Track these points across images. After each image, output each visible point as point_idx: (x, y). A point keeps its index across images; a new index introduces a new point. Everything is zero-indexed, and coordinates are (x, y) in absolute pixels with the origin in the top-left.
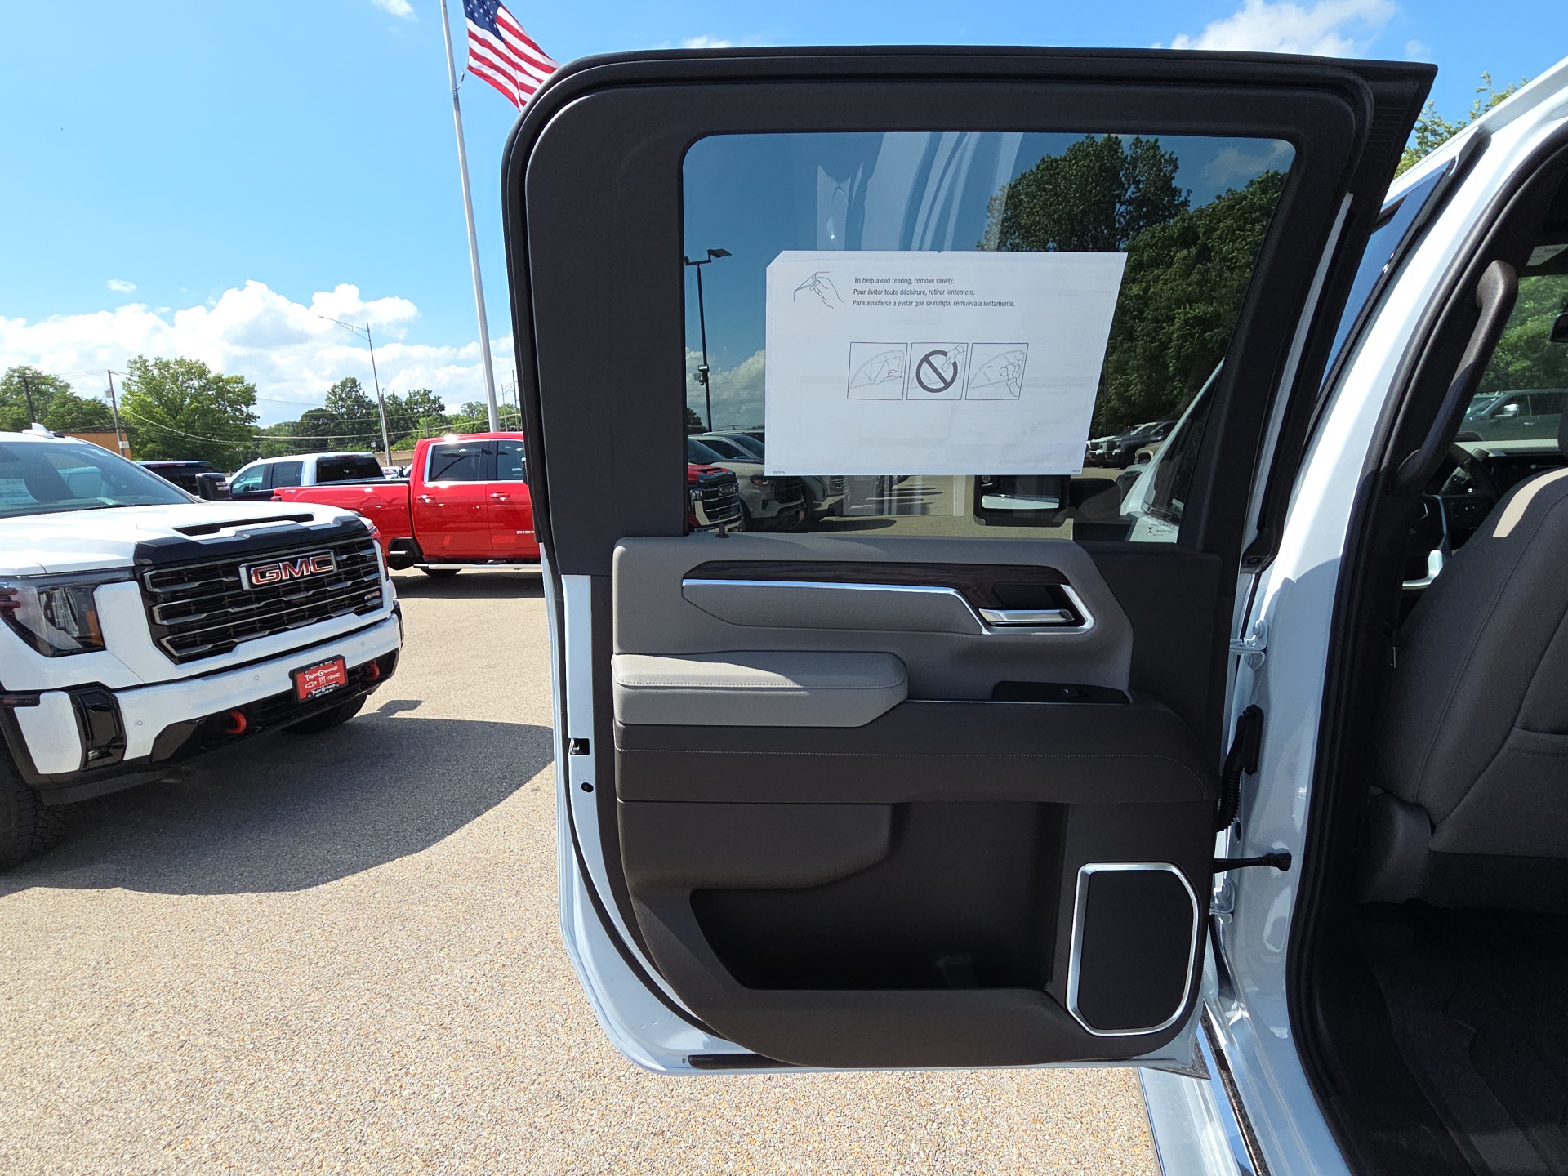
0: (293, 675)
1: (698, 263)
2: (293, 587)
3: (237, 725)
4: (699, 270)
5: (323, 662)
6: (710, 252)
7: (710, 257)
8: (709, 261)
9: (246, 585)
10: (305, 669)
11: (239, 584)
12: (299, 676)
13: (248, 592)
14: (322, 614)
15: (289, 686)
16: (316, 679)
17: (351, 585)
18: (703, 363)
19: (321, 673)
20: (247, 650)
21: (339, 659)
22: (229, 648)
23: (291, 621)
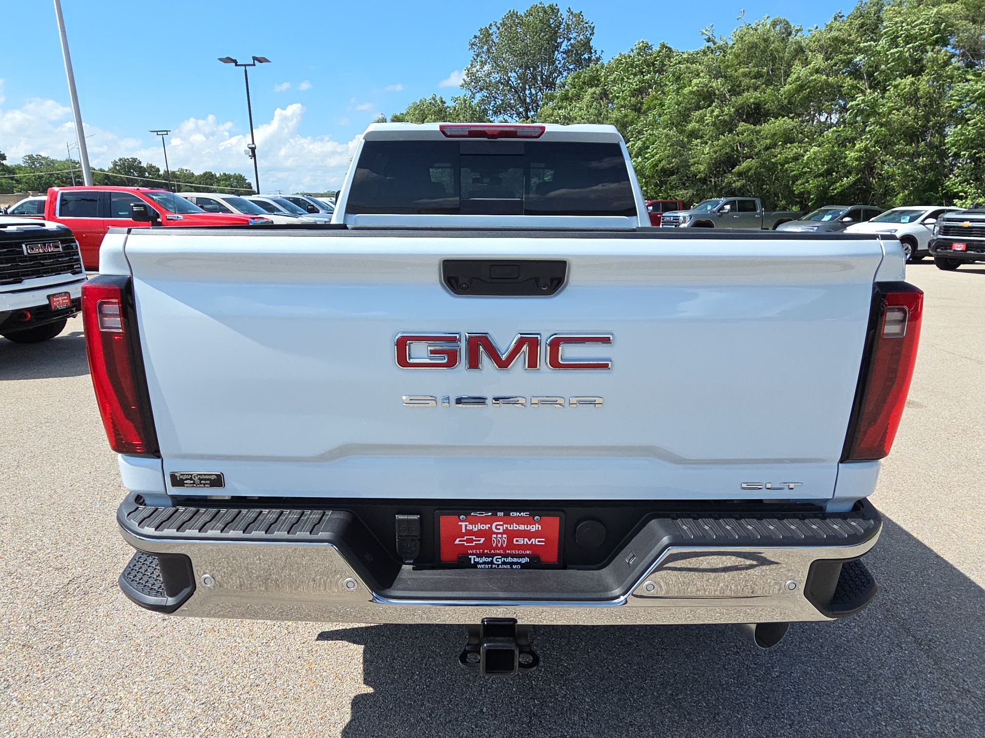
0: (49, 297)
1: (245, 66)
2: (45, 256)
3: (26, 316)
4: (246, 71)
5: (61, 293)
6: (255, 58)
7: (254, 62)
8: (254, 65)
9: (25, 253)
10: (54, 295)
11: (23, 253)
12: (51, 298)
13: (26, 256)
14: (57, 271)
15: (47, 302)
16: (58, 301)
17: (69, 259)
18: (251, 143)
19: (60, 299)
20: (28, 283)
21: (67, 294)
22: (20, 282)
23: (44, 273)
